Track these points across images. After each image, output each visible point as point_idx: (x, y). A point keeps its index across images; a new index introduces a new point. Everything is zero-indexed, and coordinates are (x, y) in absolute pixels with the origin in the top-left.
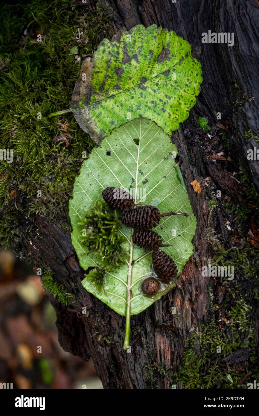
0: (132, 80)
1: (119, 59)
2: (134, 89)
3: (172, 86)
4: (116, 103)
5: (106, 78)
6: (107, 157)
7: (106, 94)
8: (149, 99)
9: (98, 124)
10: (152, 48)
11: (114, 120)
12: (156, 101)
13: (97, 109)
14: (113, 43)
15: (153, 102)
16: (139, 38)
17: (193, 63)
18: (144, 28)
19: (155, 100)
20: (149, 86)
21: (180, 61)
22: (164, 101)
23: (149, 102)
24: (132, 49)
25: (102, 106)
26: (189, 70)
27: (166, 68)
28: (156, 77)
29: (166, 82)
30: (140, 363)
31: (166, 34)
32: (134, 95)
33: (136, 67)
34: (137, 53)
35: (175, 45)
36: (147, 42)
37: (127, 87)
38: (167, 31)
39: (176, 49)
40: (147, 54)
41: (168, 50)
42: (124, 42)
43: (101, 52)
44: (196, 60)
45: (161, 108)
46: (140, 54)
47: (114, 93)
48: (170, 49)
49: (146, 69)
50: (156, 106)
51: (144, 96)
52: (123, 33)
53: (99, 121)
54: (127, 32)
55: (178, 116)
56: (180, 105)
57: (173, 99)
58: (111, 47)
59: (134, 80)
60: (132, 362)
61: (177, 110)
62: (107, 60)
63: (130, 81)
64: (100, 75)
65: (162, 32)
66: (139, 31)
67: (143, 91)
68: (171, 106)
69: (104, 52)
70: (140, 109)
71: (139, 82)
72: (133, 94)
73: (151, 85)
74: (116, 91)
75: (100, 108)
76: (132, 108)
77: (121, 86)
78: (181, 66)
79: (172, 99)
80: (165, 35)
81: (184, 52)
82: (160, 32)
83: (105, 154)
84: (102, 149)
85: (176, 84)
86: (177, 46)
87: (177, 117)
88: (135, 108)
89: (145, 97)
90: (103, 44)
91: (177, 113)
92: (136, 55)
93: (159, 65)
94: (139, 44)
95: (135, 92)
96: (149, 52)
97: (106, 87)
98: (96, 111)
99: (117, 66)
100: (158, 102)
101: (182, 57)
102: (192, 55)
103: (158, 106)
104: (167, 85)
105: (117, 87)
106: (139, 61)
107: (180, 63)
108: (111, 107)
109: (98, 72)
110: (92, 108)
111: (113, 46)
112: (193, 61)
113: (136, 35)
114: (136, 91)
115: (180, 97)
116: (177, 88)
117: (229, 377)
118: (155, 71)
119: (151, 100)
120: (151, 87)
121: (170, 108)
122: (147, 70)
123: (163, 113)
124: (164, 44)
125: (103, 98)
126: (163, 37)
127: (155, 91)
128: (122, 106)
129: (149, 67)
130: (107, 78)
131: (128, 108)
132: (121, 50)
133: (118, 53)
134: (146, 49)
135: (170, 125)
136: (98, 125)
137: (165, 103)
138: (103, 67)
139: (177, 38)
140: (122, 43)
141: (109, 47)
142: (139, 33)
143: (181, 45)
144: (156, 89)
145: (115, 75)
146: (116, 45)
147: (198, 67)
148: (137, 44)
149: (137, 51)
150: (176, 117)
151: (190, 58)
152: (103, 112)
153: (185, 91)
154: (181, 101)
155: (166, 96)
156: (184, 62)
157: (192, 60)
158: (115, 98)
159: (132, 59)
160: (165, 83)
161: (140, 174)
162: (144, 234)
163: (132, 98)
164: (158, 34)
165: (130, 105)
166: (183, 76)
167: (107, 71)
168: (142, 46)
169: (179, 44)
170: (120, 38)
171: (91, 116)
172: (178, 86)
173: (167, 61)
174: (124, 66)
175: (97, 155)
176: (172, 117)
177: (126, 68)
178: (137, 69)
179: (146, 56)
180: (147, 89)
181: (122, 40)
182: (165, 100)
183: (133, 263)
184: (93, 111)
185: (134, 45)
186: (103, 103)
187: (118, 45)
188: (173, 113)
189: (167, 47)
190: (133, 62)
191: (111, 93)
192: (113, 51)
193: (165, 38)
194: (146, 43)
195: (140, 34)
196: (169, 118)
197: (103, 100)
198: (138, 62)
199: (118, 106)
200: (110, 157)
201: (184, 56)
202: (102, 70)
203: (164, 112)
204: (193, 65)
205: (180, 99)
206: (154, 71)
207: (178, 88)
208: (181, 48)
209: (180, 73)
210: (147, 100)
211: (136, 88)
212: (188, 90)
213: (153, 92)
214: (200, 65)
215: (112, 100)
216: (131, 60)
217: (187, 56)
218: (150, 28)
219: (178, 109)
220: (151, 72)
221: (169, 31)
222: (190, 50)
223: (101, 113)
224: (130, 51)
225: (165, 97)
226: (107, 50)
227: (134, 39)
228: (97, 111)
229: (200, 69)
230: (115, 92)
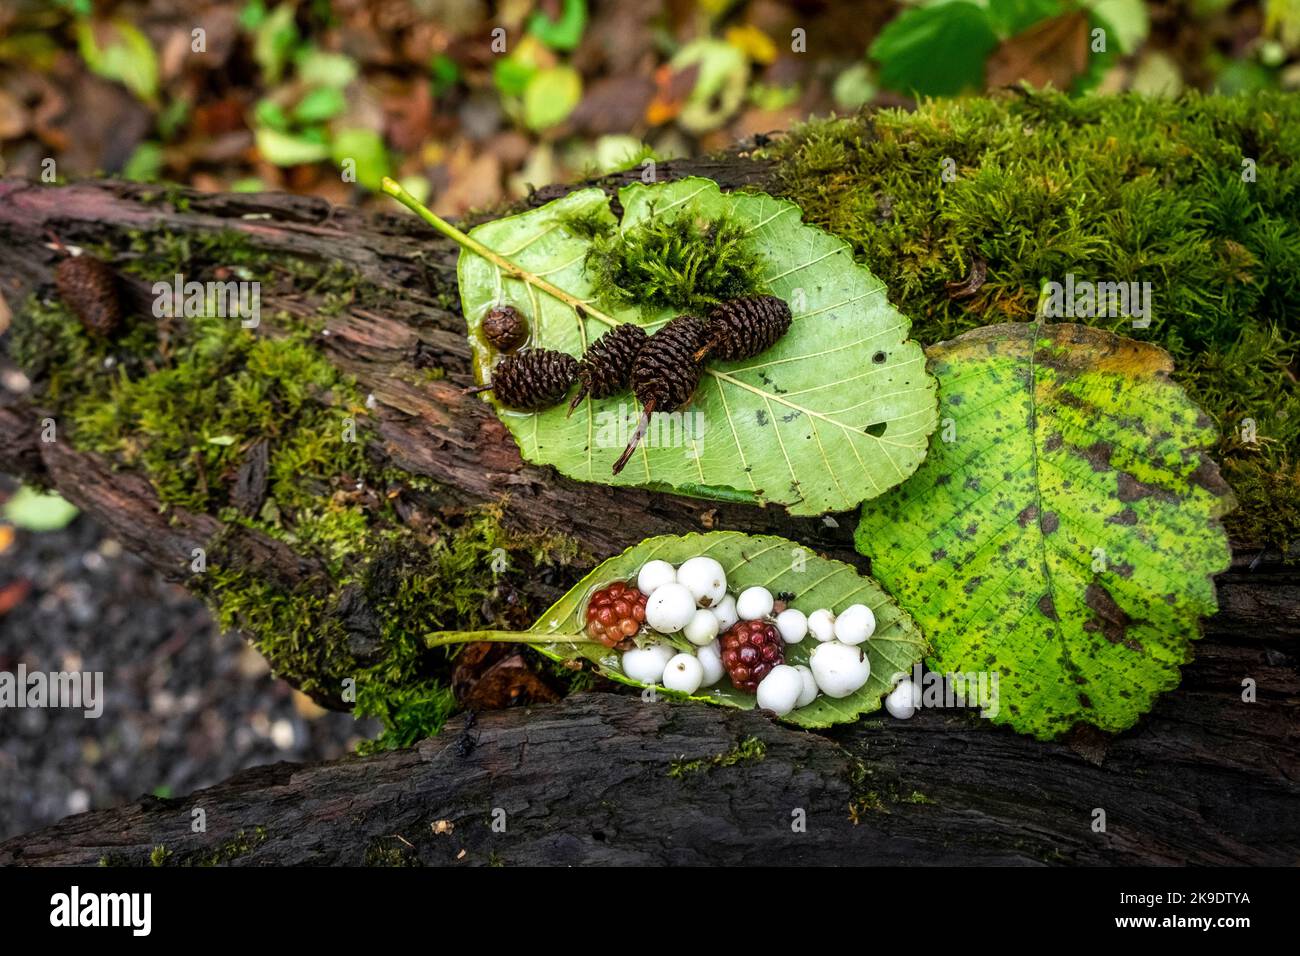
0: (1060, 488)
1: (1137, 463)
2: (1031, 489)
3: (1003, 611)
4: (1009, 427)
5: (1094, 411)
6: (873, 351)
7: (1047, 408)
8: (987, 522)
9: (968, 366)
10: (1138, 576)
11: (962, 406)
12: (973, 541)
13: (1015, 376)
14: (1194, 457)
15: (973, 530)
16: (1187, 547)
17: (1055, 714)
18: (1214, 570)
19: (978, 539)
20: (1025, 537)
21: (1073, 667)
22: (966, 568)
23: (978, 518)
24: (1157, 514)
25: (1015, 390)
26: (1038, 688)
27: (1062, 606)
28: (1046, 568)
29: (1022, 595)
30: (370, 263)
31: (1173, 650)
32: (1013, 482)
33: (1095, 509)
34: (1138, 526)
35: (1131, 670)
36: (1165, 568)
37: (1045, 469)
38: (1182, 661)
39: (1116, 666)
40: (1124, 556)
41: (1121, 637)
42: (1189, 496)
43: (1177, 408)
44: (1062, 727)
45: (947, 547)
46: (1132, 533)
47: (1039, 431)
48: (1120, 647)
49: (1078, 537)
50: (959, 535)
51: (1000, 509)
52: (1218, 500)
53: (976, 370)
54: (1219, 513)
55: (909, 597)
56: (938, 614)
57: (964, 601)
58: (1184, 446)
59: (1057, 493)
60: (382, 248)
61: (926, 599)
62: (1145, 423)
63: (1058, 482)
64: (1109, 394)
65: (1185, 632)
66: (1210, 555)
67: (1016, 512)
68: (942, 584)
69: (1176, 418)
70: (966, 485)
71: (1046, 508)
72: (1018, 481)
73: (1026, 542)
74: (1044, 438)
75: (1014, 384)
76: (977, 466)
77: (1052, 455)
78: (1055, 662)
79: (962, 596)
80: (1172, 644)
81: (1099, 694)
82: (1185, 621)
83: (883, 350)
84: (899, 345)
85: (1003, 626)
86: (1126, 675)
87: (907, 592)
88: (975, 472)
89: (995, 513)
90: (1201, 423)
91: (919, 597)
92: (1135, 522)
93: (1079, 586)
94: (1167, 540)
95: (1022, 490)
96: (1129, 563)
97: (1066, 412)
98: (1009, 372)
99: (1116, 452)
100: (968, 547)
101: (1081, 681)
102: (1083, 722)
103: (957, 541)
104: (1011, 593)
105: (1054, 443)
106: (1112, 526)
107: (1065, 661)
108: (1003, 413)
109: (1118, 389)
110: (1023, 366)
111: (1184, 453)
112: (1062, 718)
113: (1201, 539)
114: (1023, 494)
115: (961, 625)
116: (993, 625)
117: (226, 440)
118: (1065, 567)
119: (981, 528)
120: (1022, 542)
121: (939, 578)
122: (1074, 541)
123: (932, 549)
124: (1143, 628)
125: (1038, 400)
126: (1166, 633)
127: (1004, 549)
128: (997, 441)
129: (1083, 549)
130: (1091, 417)
131: (982, 456)
132: (1165, 476)
133: (1158, 463)
134: (1143, 556)
135: (888, 559)
136: (966, 363)
137: (957, 567)
138: (1128, 404)
139: (1151, 687)
140: (1186, 490)
141: (1185, 439)
142: (1204, 550)
143: (1125, 694)
144: (1009, 555)
145: (1092, 440)
146: (1186, 463)
147: (1037, 724)
148: (1170, 534)
149: (1147, 528)
150: (907, 587)
151: (1073, 711)
152: (997, 387)
153: (976, 647)
154: (949, 621)
155: (977, 580)
156: (1068, 682)
157: (1067, 713)
158: (1026, 430)
159: (1124, 506)
160: (1017, 590)
161: (788, 414)
162: (627, 350)
163: (1007, 477)
164: (1178, 611)
165: (988, 462)
166: (1022, 655)
167: (1113, 418)
168: (1155, 548)
169: (1131, 688)
170: (1207, 485)
171: (1000, 358)
172: (997, 629)
173: (1084, 619)
174: (1111, 476)
175: (889, 327)
176: (912, 575)
177: (1103, 479)
178: (1089, 512)
179: (1120, 549)
180: (1018, 528)
181: (1198, 491)
182: (968, 573)
183: (583, 314)
184: (1013, 366)
185: (1168, 526)
186: (1023, 396)
187: (1185, 472)
188: (921, 584)
189: (1129, 636)
190: (1115, 506)
191: (1042, 422)
192: (1169, 451)
193: (1160, 641)
194: (1162, 564)
195: (1200, 553)
196: (912, 566)
197: (1034, 399)
198: (1112, 520)
199: (999, 430)
200: (869, 359)
201: (1087, 688)
202: (1121, 399)
203: (934, 555)
204: (1050, 710)
205: (956, 620)
206: (1064, 563)
207: (991, 628)
208: (1115, 690)
209: (1036, 652)
210: (986, 514)
211: (1030, 497)
212: (975, 660)
213: (1002, 543)
214: (1044, 734)
215: (1025, 420)
216: (1122, 500)
217: (1085, 701)
218: (1208, 591)
219: (929, 605)
220: (1064, 554)
221: (1182, 668)
222: (1101, 725)
223: (998, 382)
224: (1153, 509)
225: (977, 575)
226: (1178, 430)
227: (1188, 532)
228: (1006, 375)
229: (1030, 728)
230: (1041, 435)
